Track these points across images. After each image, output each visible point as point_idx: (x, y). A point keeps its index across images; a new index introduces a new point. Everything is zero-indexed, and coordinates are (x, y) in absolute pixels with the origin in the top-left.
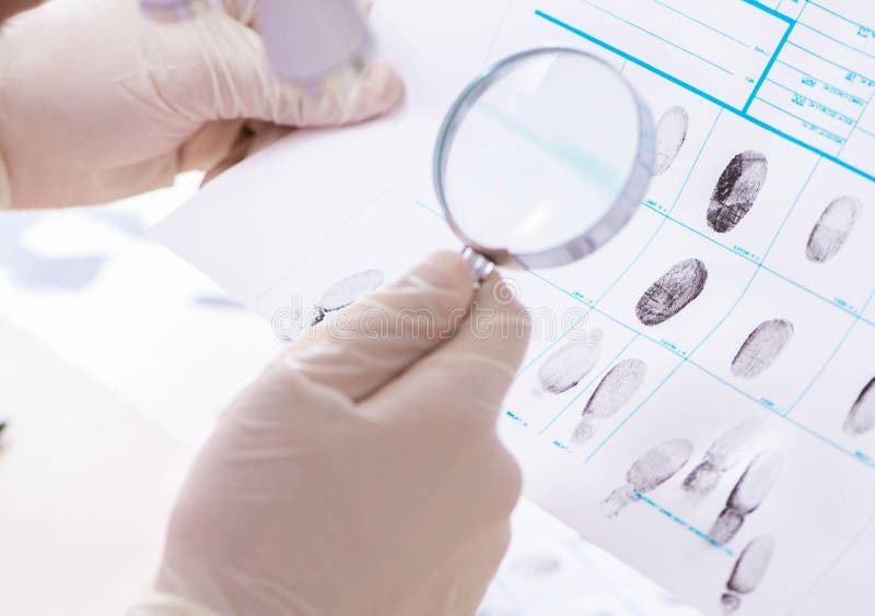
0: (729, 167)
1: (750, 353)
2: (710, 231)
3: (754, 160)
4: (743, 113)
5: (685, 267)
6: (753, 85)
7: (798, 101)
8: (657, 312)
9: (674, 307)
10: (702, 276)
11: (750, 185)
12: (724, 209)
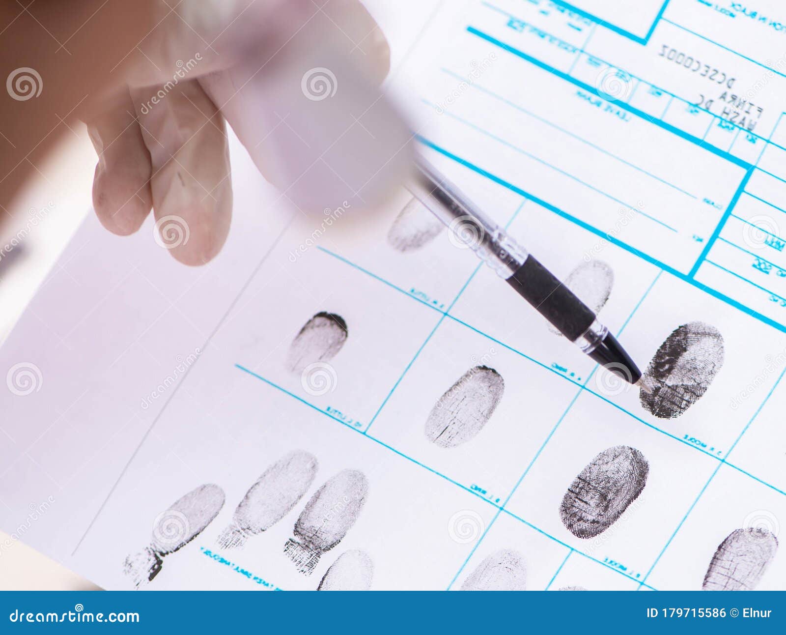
0: (670, 339)
1: (723, 571)
2: (647, 415)
3: (705, 334)
4: (689, 278)
5: (616, 456)
6: (702, 246)
7: (762, 266)
8: (590, 518)
9: (611, 512)
10: (641, 470)
11: (700, 365)
12: (664, 390)
